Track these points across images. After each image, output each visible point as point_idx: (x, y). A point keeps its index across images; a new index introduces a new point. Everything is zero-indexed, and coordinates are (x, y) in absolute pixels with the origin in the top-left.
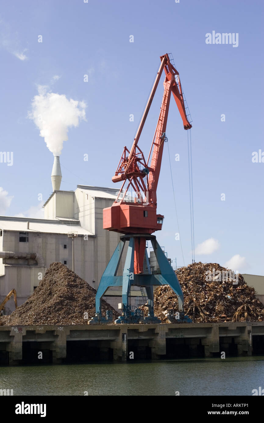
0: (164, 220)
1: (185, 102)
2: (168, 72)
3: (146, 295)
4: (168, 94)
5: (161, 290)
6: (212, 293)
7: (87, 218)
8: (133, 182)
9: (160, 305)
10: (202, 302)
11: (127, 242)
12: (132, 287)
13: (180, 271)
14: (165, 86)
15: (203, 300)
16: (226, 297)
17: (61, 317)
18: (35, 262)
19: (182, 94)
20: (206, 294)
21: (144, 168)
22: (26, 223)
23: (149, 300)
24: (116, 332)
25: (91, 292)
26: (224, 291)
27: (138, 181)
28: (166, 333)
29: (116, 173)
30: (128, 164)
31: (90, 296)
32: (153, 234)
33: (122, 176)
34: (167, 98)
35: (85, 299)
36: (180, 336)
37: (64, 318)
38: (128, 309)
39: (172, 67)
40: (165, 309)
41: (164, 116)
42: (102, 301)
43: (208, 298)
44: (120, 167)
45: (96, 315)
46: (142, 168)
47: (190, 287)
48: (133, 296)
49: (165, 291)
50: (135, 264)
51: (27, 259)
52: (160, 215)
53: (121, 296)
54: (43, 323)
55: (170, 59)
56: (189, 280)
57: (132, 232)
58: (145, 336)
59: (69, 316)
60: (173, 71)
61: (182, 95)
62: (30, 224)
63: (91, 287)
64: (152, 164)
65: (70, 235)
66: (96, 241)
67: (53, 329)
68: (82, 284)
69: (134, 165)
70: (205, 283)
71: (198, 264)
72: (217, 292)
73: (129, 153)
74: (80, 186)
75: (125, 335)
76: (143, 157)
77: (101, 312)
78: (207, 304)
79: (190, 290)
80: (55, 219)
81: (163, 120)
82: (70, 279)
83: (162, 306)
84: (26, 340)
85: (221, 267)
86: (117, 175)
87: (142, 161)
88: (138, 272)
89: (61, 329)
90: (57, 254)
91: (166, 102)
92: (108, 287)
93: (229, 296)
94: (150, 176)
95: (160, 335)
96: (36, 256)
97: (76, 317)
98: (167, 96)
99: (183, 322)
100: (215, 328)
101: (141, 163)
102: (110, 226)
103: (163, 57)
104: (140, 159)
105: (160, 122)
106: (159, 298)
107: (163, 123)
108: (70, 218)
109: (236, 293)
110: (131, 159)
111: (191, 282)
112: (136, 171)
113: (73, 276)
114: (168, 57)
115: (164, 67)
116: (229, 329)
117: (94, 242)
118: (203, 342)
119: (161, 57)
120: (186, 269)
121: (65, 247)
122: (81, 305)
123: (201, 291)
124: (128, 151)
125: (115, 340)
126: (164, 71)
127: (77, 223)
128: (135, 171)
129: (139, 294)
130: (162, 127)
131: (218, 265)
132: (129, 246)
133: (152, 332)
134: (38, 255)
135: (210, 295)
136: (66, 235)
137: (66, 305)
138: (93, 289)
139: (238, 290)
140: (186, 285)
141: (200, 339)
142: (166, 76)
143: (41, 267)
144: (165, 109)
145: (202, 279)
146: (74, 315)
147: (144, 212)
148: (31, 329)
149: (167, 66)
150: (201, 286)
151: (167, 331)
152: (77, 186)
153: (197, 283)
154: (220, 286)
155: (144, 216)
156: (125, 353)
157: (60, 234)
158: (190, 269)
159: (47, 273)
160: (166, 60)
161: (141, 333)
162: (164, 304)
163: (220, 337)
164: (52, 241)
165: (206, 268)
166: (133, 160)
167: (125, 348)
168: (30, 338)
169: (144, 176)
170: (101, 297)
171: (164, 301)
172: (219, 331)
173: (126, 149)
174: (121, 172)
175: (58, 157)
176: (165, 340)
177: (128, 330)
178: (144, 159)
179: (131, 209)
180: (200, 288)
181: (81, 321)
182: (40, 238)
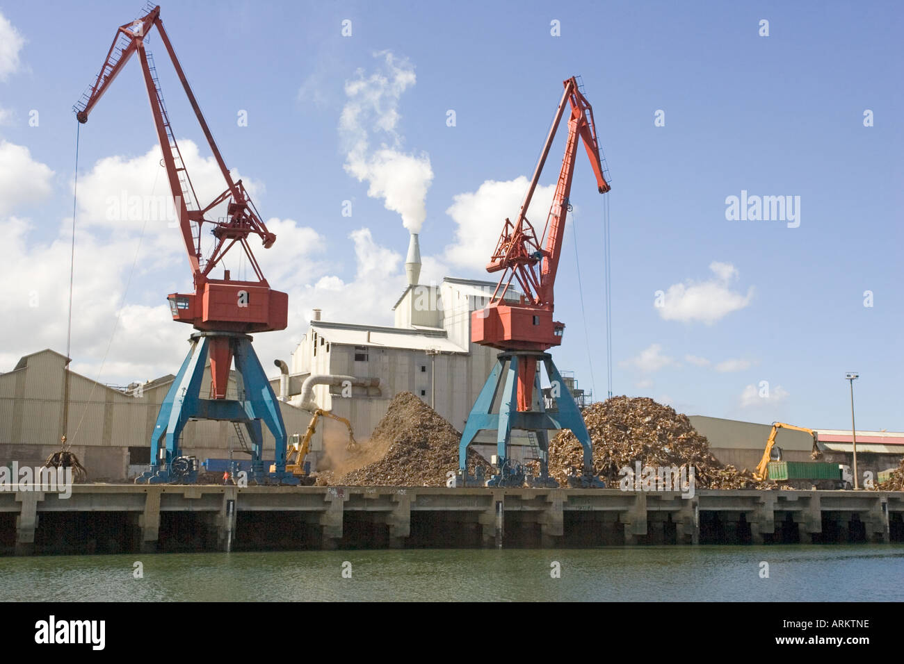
0: (565, 329)
1: (600, 151)
2: (574, 105)
3: (537, 444)
4: (574, 138)
5: (563, 437)
6: (641, 443)
7: (458, 326)
8: (518, 271)
9: (560, 460)
10: (624, 457)
11: (508, 363)
12: (513, 431)
13: (593, 409)
14: (569, 127)
15: (625, 454)
16: (662, 449)
17: (407, 475)
18: (378, 392)
19: (596, 138)
20: (630, 444)
21: (536, 251)
22: (366, 333)
23: (542, 451)
24: (488, 499)
25: (455, 438)
26: (659, 441)
27: (525, 270)
28: (564, 502)
29: (493, 257)
30: (510, 245)
31: (453, 443)
32: (547, 351)
33: (501, 262)
34: (572, 145)
35: (445, 447)
36: (585, 507)
37: (411, 476)
38: (506, 464)
39: (581, 97)
40: (567, 466)
41: (567, 172)
42: (470, 452)
43: (635, 450)
44: (499, 250)
45: (460, 473)
46: (531, 250)
47: (606, 433)
48: (513, 445)
49: (569, 438)
50: (519, 396)
51: (366, 387)
52: (559, 323)
53: (496, 444)
54: (380, 483)
55: (578, 85)
56: (606, 423)
57: (514, 347)
58: (533, 506)
59: (420, 474)
60: (583, 103)
61: (595, 140)
62: (371, 333)
63: (454, 430)
64: (547, 246)
65: (429, 351)
66: (470, 362)
67: (390, 493)
68: (441, 426)
69: (519, 246)
70: (631, 428)
71: (620, 398)
72: (649, 441)
73: (513, 228)
74: (449, 279)
75: (500, 505)
76: (534, 234)
77: (467, 468)
78: (632, 460)
79: (605, 438)
80: (410, 328)
81: (566, 179)
82: (424, 416)
83: (563, 461)
84: (349, 509)
85: (655, 404)
86: (493, 261)
87: (532, 240)
88: (523, 409)
89: (402, 492)
90: (412, 380)
91: (571, 151)
92: (479, 431)
93: (666, 449)
94: (544, 262)
95: (554, 504)
96: (379, 383)
97: (430, 475)
98: (573, 141)
99: (592, 486)
100: (640, 497)
101: (530, 243)
102: (482, 338)
103: (568, 81)
104: (529, 237)
105: (562, 181)
106: (560, 448)
107: (565, 183)
108: (431, 326)
109: (677, 445)
110: (515, 237)
111: (608, 426)
112: (523, 255)
113: (430, 413)
114: (575, 82)
115: (569, 98)
116: (663, 499)
117: (467, 362)
118: (622, 519)
119: (565, 83)
120: (602, 406)
121: (423, 369)
122: (439, 456)
123: (623, 440)
124: (511, 225)
125: (484, 511)
126: (569, 103)
127: (444, 335)
128: (521, 255)
129: (526, 441)
130: (564, 189)
131: (652, 400)
132: (511, 368)
133: (542, 499)
134: (382, 381)
135: (637, 446)
136: (423, 351)
137: (416, 457)
138: (458, 433)
139: (680, 440)
140: (600, 430)
141: (618, 513)
142: (571, 112)
143: (386, 399)
144: (569, 162)
145: (626, 421)
146: (428, 471)
147: (534, 317)
148: (357, 492)
149: (574, 96)
150: (623, 432)
151: (566, 500)
152: (445, 279)
153: (618, 427)
154: (654, 432)
155: (534, 323)
156: (500, 531)
157: (416, 350)
158: (607, 406)
159: (390, 408)
160: (572, 86)
161: (526, 502)
162: (565, 458)
163: (648, 512)
164: (404, 360)
165: (632, 405)
166: (519, 238)
167: (500, 523)
168: (357, 506)
169: (534, 262)
170: (468, 445)
171: (566, 454)
172: (647, 503)
173: (508, 222)
174: (500, 257)
175: (416, 235)
176: (562, 513)
177: (505, 496)
178: (535, 237)
179: (513, 312)
180: (622, 434)
181: (437, 482)
182: (386, 355)
